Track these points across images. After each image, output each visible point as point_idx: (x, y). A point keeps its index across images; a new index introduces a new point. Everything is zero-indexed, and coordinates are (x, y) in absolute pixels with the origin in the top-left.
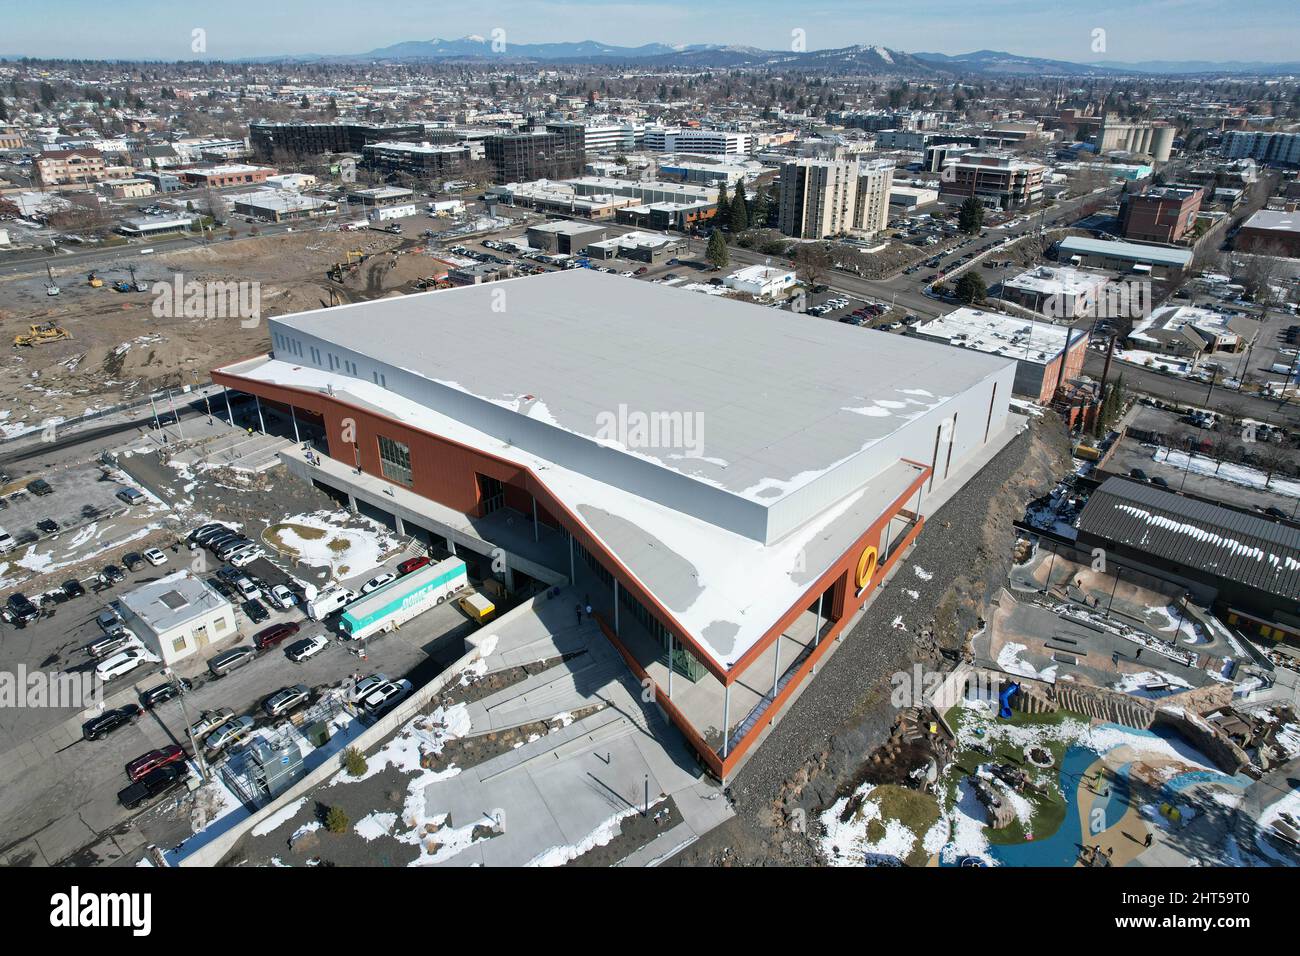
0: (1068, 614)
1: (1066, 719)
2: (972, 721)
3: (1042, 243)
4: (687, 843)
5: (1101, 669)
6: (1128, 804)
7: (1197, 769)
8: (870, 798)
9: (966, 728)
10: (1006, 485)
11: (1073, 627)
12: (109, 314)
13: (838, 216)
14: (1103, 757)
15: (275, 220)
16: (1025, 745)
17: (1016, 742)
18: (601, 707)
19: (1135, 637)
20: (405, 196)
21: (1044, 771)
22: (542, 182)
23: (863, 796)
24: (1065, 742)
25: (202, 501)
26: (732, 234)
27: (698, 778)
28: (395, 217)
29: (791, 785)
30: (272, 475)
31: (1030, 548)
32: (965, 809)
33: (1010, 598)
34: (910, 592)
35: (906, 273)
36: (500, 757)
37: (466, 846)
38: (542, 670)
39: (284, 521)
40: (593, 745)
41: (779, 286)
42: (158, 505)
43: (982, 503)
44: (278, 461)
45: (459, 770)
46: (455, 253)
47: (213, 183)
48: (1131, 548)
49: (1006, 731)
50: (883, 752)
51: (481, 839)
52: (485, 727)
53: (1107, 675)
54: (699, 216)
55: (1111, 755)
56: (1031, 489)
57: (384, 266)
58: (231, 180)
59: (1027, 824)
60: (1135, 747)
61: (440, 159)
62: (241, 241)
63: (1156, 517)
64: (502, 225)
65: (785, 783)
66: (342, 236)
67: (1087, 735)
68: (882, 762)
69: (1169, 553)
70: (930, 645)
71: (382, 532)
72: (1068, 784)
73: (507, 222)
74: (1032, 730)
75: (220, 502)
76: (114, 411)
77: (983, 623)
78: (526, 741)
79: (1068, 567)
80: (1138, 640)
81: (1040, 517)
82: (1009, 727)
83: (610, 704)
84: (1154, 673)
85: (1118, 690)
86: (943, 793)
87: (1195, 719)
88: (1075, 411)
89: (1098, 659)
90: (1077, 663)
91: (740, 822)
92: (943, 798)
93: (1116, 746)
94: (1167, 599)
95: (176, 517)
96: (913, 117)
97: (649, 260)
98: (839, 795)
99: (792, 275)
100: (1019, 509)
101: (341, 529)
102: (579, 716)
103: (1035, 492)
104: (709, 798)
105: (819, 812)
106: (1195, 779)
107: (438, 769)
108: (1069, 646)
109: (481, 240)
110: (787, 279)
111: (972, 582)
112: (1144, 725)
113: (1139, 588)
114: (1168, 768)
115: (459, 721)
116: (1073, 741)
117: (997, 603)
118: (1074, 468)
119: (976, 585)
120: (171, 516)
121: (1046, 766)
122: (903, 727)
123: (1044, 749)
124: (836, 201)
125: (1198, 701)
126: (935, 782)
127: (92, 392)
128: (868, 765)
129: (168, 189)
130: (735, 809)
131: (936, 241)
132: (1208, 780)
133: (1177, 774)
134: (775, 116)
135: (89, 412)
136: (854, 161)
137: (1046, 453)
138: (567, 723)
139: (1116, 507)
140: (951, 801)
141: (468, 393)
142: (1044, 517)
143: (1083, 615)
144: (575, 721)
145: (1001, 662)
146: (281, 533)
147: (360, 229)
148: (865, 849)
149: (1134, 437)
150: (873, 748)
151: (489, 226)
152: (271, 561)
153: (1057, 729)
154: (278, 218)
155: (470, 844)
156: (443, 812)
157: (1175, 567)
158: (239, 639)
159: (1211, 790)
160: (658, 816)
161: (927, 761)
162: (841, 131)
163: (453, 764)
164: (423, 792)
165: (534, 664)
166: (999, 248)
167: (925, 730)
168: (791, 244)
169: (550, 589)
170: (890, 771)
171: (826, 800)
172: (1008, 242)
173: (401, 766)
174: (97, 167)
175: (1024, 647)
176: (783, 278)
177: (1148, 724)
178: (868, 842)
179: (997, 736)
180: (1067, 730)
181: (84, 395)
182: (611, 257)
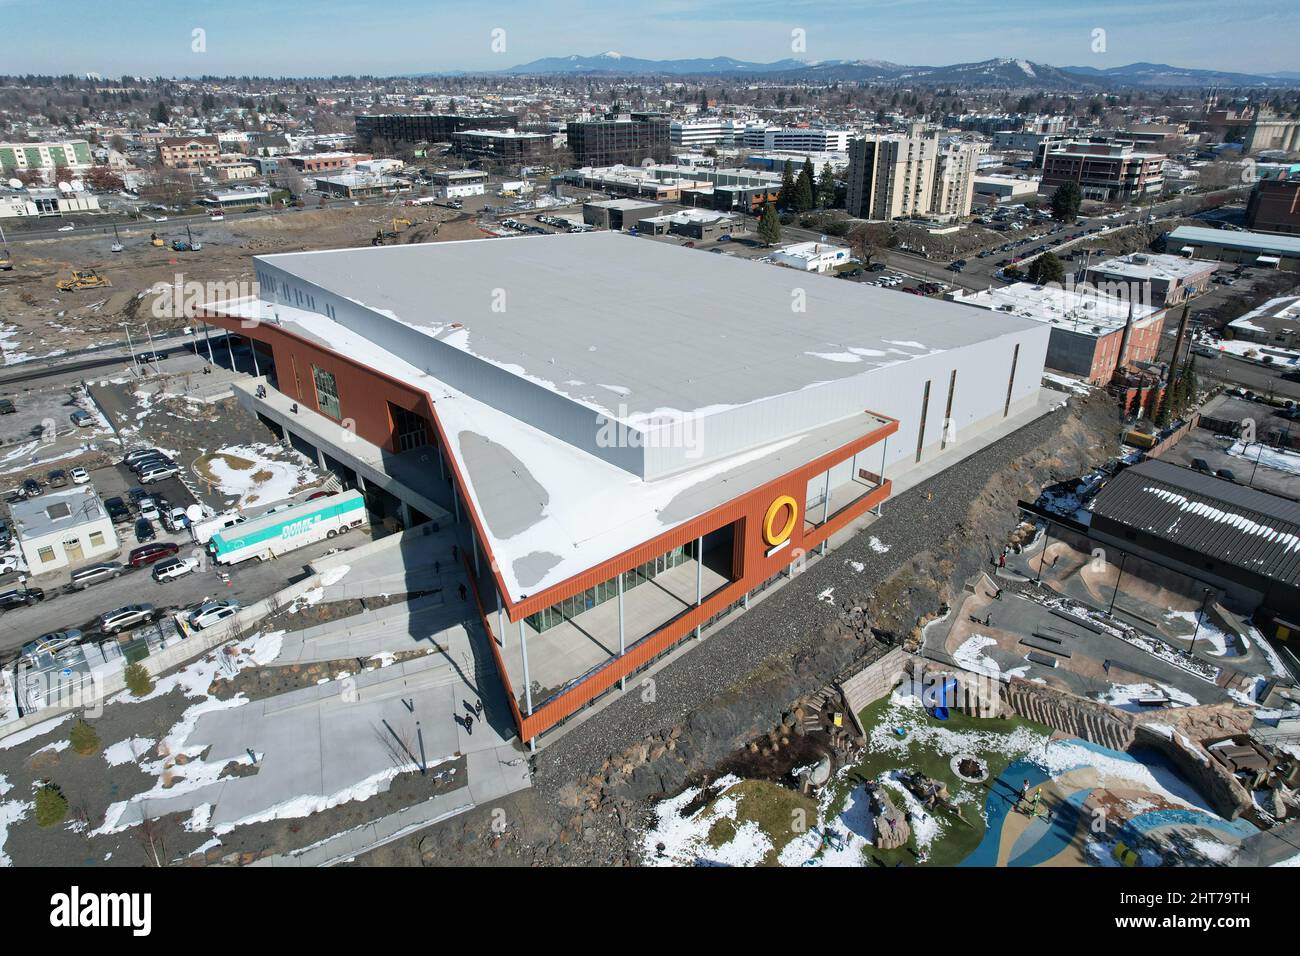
0: (1061, 609)
1: (1020, 729)
2: (895, 719)
3: (1148, 233)
4: (459, 811)
5: (1085, 674)
6: (1068, 841)
7: (1180, 807)
8: (728, 793)
9: (885, 725)
10: (1019, 461)
11: (1063, 624)
12: (155, 268)
13: (911, 196)
14: (1055, 779)
15: (348, 195)
16: (956, 753)
17: (944, 749)
18: (432, 651)
19: (1141, 642)
20: (479, 178)
21: (970, 787)
22: (618, 168)
23: (721, 790)
24: (1010, 755)
25: (150, 429)
26: (795, 215)
27: (506, 740)
28: (462, 195)
29: (618, 762)
30: (221, 406)
31: (1034, 533)
32: (848, 820)
33: (992, 585)
34: (855, 564)
35: (980, 256)
36: (299, 692)
37: (208, 783)
38: (382, 606)
39: (220, 451)
40: (406, 690)
41: (829, 261)
42: (103, 429)
43: (981, 478)
44: (231, 394)
45: (247, 700)
46: (505, 226)
47: (310, 167)
48: (1154, 537)
49: (936, 735)
50: (766, 741)
51: (229, 777)
52: (293, 658)
53: (1091, 682)
54: (766, 197)
55: (1067, 777)
56: (1052, 469)
57: (427, 233)
58: (326, 164)
59: (925, 848)
60: (1103, 771)
61: (521, 145)
62: (309, 213)
63: (1194, 504)
64: (563, 203)
65: (610, 758)
66: (404, 211)
67: (1042, 750)
68: (761, 752)
69: (1201, 545)
70: (859, 623)
71: (307, 466)
72: (996, 806)
73: (569, 201)
74: (970, 737)
75: (166, 430)
76: (113, 346)
77: (946, 609)
78: (332, 678)
79: (1076, 557)
80: (1144, 645)
81: (1060, 502)
82: (942, 731)
83: (440, 650)
84: (1154, 686)
85: (1101, 700)
86: (829, 798)
87: (1186, 743)
88: (1131, 392)
89: (1085, 663)
90: (1056, 665)
91: (534, 796)
92: (827, 804)
93: (1078, 767)
94: (1197, 604)
95: (117, 441)
96: (1037, 120)
97: (699, 236)
98: (690, 784)
99: (846, 252)
100: (1032, 490)
101: (270, 461)
102: (403, 657)
103: (1057, 474)
104: (508, 764)
105: (656, 801)
106: (1174, 819)
107: (222, 697)
108: (1052, 646)
109: (535, 216)
110: (840, 256)
111: (937, 560)
112: (1121, 745)
113: (1163, 589)
114: (1140, 800)
115: (268, 649)
116: (1020, 755)
117: (972, 589)
118: (1120, 455)
119: (942, 563)
120: (112, 439)
121: (975, 780)
122: (800, 714)
123: (979, 761)
124: (908, 179)
125: (1200, 722)
126: (823, 784)
127: (103, 331)
128: (741, 754)
129: (268, 172)
130: (533, 778)
131: (1021, 227)
132: (1194, 822)
133: (1151, 810)
134: (890, 120)
135: (92, 346)
136: (932, 138)
137: (1085, 435)
138: (386, 663)
139: (1145, 489)
140: (835, 809)
141: (397, 320)
142: (1066, 503)
143: (1080, 612)
144: (396, 662)
145: (958, 656)
146: (213, 462)
147: (424, 204)
148: (700, 852)
149: (1209, 429)
150: (754, 735)
151: (551, 204)
152: (188, 487)
153: (1003, 739)
154: (351, 193)
155: (215, 780)
156: (205, 744)
157: (1210, 563)
158: (116, 556)
159: (1194, 836)
160: (440, 776)
161: (820, 759)
162: (956, 134)
163: (243, 693)
164: (195, 720)
165: (375, 598)
166: (1094, 236)
167: (827, 721)
168: (855, 224)
169: (428, 524)
170: (768, 764)
171: (670, 788)
172: (1106, 230)
173: (188, 690)
174: (212, 153)
175: (993, 642)
176: (835, 254)
177: (1127, 745)
178: (707, 844)
179: (922, 738)
180: (1017, 741)
181: (94, 333)
182: (661, 232)
